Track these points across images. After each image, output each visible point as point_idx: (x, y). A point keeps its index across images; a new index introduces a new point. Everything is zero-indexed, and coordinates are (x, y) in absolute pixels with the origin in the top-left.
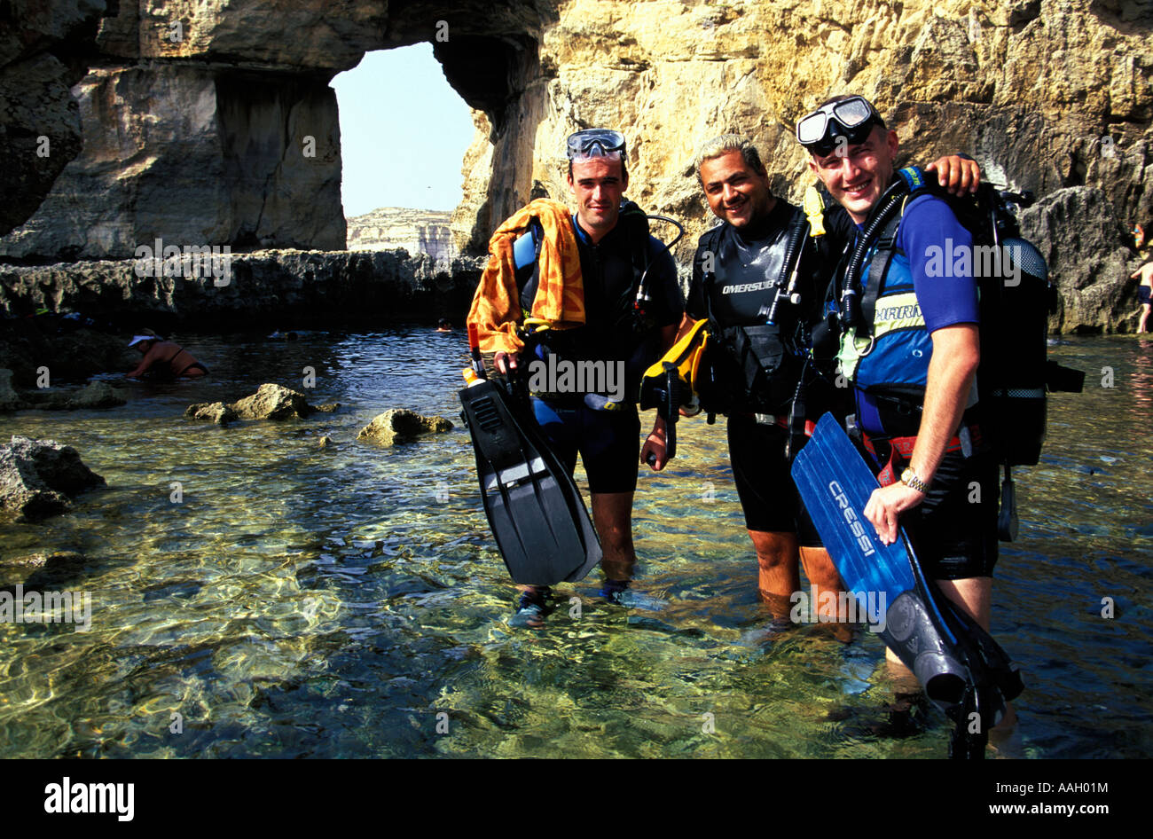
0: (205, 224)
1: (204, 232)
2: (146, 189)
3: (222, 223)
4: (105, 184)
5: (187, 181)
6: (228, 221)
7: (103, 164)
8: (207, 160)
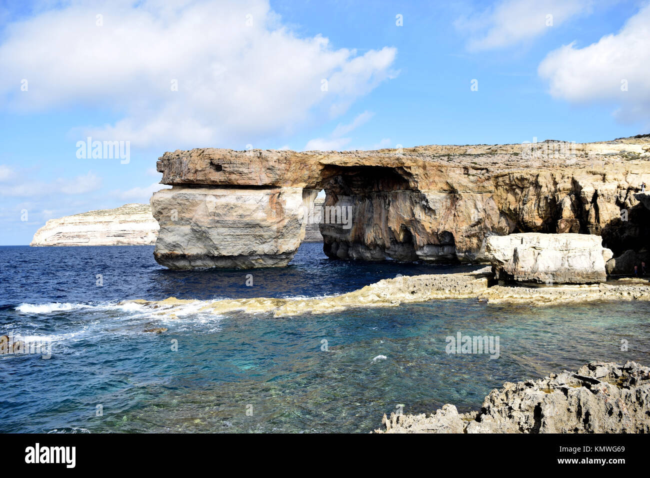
4: (271, 229)
7: (271, 223)
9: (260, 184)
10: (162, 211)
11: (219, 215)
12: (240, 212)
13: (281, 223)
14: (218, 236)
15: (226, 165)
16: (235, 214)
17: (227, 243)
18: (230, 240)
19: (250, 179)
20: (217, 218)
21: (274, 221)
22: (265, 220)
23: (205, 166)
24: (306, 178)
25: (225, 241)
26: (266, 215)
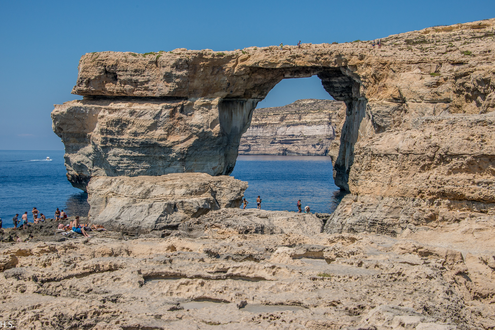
0: (214, 165)
1: (213, 169)
2: (190, 153)
3: (220, 164)
4: (174, 150)
5: (207, 148)
6: (223, 163)
7: (173, 142)
8: (215, 138)
9: (157, 95)
10: (61, 126)
11: (111, 133)
12: (134, 129)
13: (185, 143)
14: (114, 157)
15: (121, 73)
16: (129, 131)
17: (124, 165)
18: (128, 162)
19: (146, 89)
20: (109, 137)
21: (177, 140)
22: (164, 139)
23: (98, 74)
24: (224, 86)
25: (122, 163)
26: (166, 133)
